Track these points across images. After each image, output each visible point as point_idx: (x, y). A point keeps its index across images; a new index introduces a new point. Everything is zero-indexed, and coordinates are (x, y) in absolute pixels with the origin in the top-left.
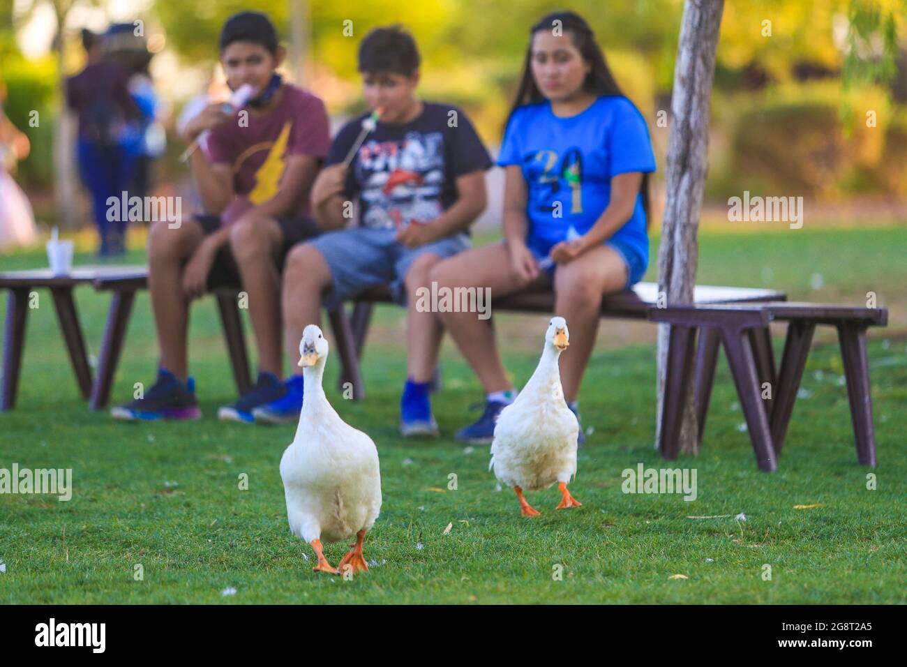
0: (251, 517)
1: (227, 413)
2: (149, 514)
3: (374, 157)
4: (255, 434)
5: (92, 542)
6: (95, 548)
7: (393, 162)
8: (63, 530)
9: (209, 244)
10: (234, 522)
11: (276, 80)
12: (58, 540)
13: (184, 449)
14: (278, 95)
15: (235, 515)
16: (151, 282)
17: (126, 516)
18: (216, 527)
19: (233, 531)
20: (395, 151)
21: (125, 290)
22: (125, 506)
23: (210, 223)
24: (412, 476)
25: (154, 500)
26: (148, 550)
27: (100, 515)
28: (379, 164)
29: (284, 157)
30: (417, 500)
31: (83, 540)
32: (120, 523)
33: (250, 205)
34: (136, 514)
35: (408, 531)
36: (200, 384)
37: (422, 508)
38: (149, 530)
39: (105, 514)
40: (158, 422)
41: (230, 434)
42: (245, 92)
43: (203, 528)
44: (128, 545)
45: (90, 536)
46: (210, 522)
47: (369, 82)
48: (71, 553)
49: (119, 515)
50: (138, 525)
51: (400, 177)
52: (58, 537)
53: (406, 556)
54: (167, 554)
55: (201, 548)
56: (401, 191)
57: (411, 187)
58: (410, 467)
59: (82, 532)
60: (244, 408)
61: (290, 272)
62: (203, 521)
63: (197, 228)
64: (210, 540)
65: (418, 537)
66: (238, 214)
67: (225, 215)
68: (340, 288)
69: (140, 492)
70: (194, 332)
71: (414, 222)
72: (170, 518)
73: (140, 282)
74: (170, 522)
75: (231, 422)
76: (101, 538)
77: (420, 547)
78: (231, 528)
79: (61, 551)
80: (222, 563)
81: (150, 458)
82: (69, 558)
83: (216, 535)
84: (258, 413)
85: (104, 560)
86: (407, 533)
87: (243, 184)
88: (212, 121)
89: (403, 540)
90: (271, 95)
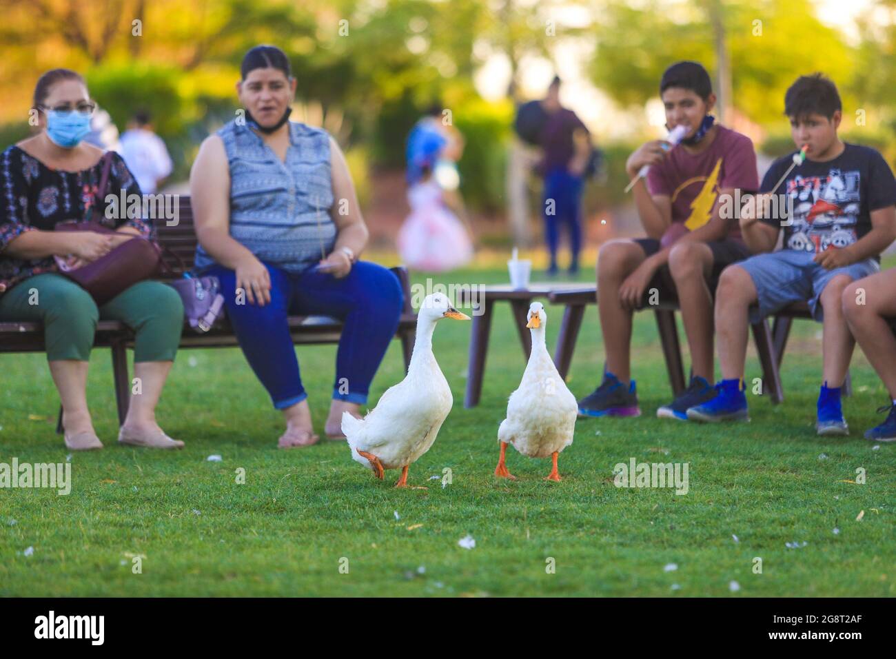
0: (688, 502)
1: (663, 412)
2: (599, 499)
3: (800, 189)
4: (688, 430)
5: (550, 522)
6: (552, 527)
7: (816, 194)
8: (524, 512)
9: (650, 264)
10: (674, 507)
11: (708, 121)
12: (520, 521)
13: (627, 443)
14: (710, 135)
15: (674, 501)
16: (598, 296)
17: (579, 501)
18: (657, 511)
19: (671, 515)
20: (818, 185)
21: (575, 304)
22: (577, 491)
23: (651, 246)
24: (827, 470)
25: (602, 487)
26: (598, 530)
27: (556, 499)
28: (804, 196)
29: (714, 190)
30: (832, 490)
31: (542, 520)
32: (573, 505)
33: (687, 230)
34: (587, 499)
35: (825, 517)
36: (640, 386)
37: (837, 498)
38: (599, 513)
39: (560, 498)
40: (604, 418)
41: (667, 430)
42: (680, 131)
43: (646, 512)
44: (580, 525)
45: (547, 517)
46: (651, 507)
47: (795, 124)
48: (531, 531)
49: (572, 499)
50: (590, 508)
51: (821, 208)
52: (519, 517)
53: (824, 539)
54: (615, 534)
55: (645, 530)
56: (822, 219)
57: (831, 216)
58: (825, 461)
59: (541, 513)
60: (679, 408)
61: (721, 289)
62: (644, 506)
63: (640, 249)
64: (652, 523)
65: (834, 523)
66: (675, 239)
67: (664, 240)
68: (764, 304)
69: (590, 478)
70: (636, 341)
71: (830, 245)
72: (617, 502)
73: (590, 297)
74: (617, 506)
75: (667, 420)
76: (557, 519)
77: (836, 531)
78: (671, 512)
79: (523, 530)
80: (663, 542)
81: (598, 450)
82: (530, 537)
83: (657, 518)
84: (690, 411)
85: (560, 539)
86: (824, 519)
87: (680, 212)
88: (651, 157)
89: (820, 525)
90: (703, 134)
